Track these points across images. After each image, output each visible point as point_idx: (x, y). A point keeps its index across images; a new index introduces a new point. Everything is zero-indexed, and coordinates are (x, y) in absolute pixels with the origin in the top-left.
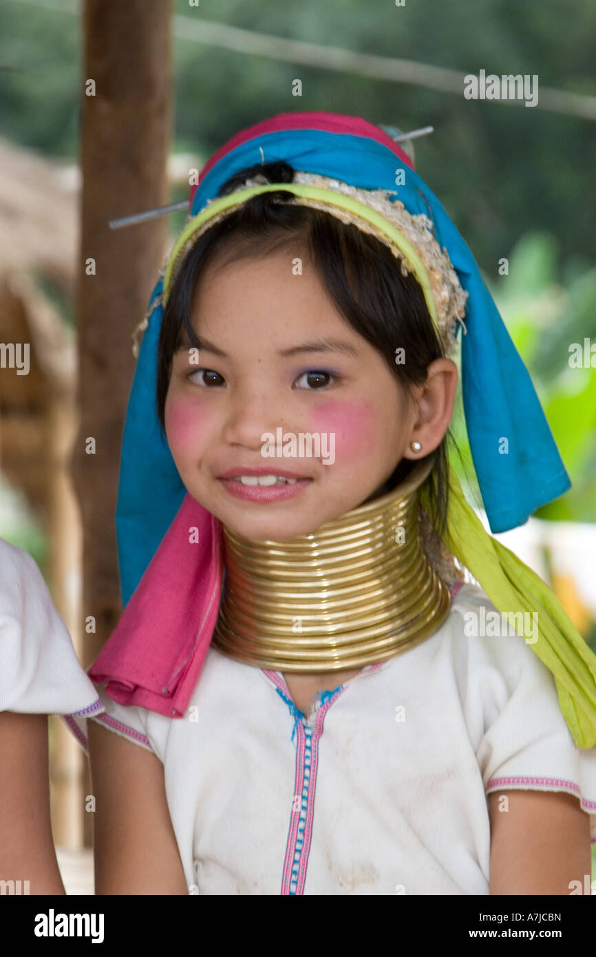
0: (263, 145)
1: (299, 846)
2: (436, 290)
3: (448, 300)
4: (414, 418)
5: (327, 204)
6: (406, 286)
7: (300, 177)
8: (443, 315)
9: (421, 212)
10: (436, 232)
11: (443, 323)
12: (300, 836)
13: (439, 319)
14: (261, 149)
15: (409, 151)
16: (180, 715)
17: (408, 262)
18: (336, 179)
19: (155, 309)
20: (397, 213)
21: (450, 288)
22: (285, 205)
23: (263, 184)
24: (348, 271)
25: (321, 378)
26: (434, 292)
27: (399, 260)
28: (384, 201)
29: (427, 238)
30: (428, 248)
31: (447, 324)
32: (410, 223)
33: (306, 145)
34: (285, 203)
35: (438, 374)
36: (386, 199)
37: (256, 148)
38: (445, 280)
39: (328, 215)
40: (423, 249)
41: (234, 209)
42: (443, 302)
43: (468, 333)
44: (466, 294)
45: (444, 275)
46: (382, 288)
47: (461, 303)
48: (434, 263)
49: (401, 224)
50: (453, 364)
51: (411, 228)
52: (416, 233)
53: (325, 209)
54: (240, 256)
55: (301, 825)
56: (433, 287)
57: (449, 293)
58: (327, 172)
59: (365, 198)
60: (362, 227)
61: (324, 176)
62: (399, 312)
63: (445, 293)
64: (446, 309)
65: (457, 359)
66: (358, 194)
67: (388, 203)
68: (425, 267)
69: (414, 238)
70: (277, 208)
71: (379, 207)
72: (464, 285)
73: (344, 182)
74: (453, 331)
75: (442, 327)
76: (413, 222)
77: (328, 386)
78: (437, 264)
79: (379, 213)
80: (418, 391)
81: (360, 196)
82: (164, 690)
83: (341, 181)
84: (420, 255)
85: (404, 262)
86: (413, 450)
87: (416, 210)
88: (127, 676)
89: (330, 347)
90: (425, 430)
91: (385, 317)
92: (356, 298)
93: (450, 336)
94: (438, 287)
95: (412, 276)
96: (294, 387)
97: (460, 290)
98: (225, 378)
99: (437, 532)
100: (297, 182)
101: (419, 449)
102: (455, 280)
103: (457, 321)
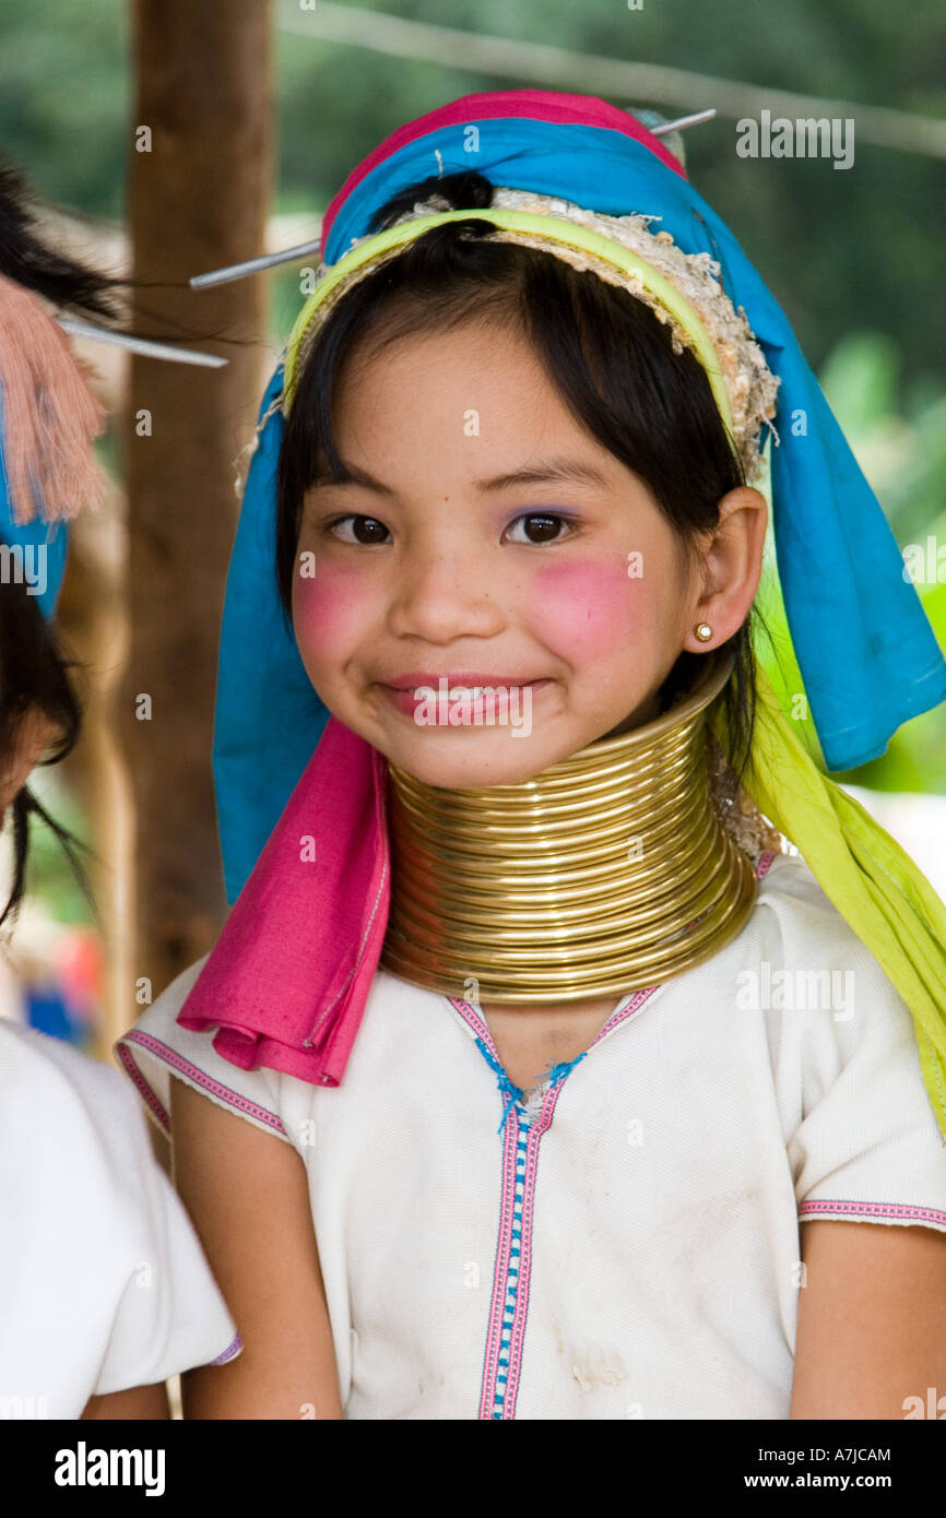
0: (441, 146)
1: (508, 1318)
2: (729, 375)
3: (748, 392)
4: (699, 586)
5: (547, 240)
6: (681, 371)
7: (501, 197)
8: (740, 415)
9: (701, 250)
10: (724, 280)
11: (740, 429)
12: (510, 1301)
13: (735, 423)
14: (438, 154)
15: (677, 149)
16: (334, 1083)
17: (683, 331)
18: (560, 198)
19: (270, 418)
20: (663, 251)
21: (751, 372)
22: (480, 243)
23: (444, 210)
24: (586, 348)
25: (545, 526)
26: (726, 378)
27: (668, 328)
28: (639, 231)
29: (711, 291)
30: (714, 307)
31: (746, 431)
32: (684, 268)
33: (511, 144)
34: (479, 239)
35: (736, 512)
36: (644, 229)
37: (431, 150)
38: (742, 359)
39: (550, 257)
40: (705, 308)
41: (397, 253)
42: (741, 395)
43: (781, 444)
44: (777, 381)
45: (739, 349)
46: (642, 376)
47: (770, 395)
48: (724, 332)
49: (669, 268)
50: (759, 495)
51: (685, 275)
52: (693, 283)
53: (545, 248)
54: (411, 328)
55: (512, 1281)
56: (724, 371)
57: (751, 380)
58: (546, 187)
59: (610, 228)
60: (607, 275)
61: (542, 194)
62: (671, 412)
63: (743, 380)
64: (745, 405)
65: (765, 487)
66: (598, 220)
67: (647, 235)
68: (711, 338)
69: (692, 292)
70: (467, 248)
71: (633, 243)
72: (773, 367)
73: (573, 202)
74: (757, 441)
75: (739, 435)
76: (689, 266)
77: (558, 539)
78: (730, 335)
79: (633, 252)
80: (704, 541)
81: (602, 224)
82: (306, 1044)
83: (569, 202)
84: (702, 320)
85: (675, 332)
86: (699, 638)
87: (693, 245)
88: (246, 1020)
89: (560, 472)
90: (717, 605)
91: (648, 420)
92: (600, 391)
93: (750, 450)
94: (731, 371)
95: (689, 353)
96: (503, 541)
97: (766, 374)
98: (389, 527)
99: (734, 770)
100: (497, 206)
101: (710, 635)
102: (759, 359)
103: (763, 424)
